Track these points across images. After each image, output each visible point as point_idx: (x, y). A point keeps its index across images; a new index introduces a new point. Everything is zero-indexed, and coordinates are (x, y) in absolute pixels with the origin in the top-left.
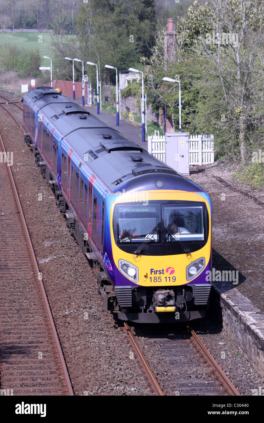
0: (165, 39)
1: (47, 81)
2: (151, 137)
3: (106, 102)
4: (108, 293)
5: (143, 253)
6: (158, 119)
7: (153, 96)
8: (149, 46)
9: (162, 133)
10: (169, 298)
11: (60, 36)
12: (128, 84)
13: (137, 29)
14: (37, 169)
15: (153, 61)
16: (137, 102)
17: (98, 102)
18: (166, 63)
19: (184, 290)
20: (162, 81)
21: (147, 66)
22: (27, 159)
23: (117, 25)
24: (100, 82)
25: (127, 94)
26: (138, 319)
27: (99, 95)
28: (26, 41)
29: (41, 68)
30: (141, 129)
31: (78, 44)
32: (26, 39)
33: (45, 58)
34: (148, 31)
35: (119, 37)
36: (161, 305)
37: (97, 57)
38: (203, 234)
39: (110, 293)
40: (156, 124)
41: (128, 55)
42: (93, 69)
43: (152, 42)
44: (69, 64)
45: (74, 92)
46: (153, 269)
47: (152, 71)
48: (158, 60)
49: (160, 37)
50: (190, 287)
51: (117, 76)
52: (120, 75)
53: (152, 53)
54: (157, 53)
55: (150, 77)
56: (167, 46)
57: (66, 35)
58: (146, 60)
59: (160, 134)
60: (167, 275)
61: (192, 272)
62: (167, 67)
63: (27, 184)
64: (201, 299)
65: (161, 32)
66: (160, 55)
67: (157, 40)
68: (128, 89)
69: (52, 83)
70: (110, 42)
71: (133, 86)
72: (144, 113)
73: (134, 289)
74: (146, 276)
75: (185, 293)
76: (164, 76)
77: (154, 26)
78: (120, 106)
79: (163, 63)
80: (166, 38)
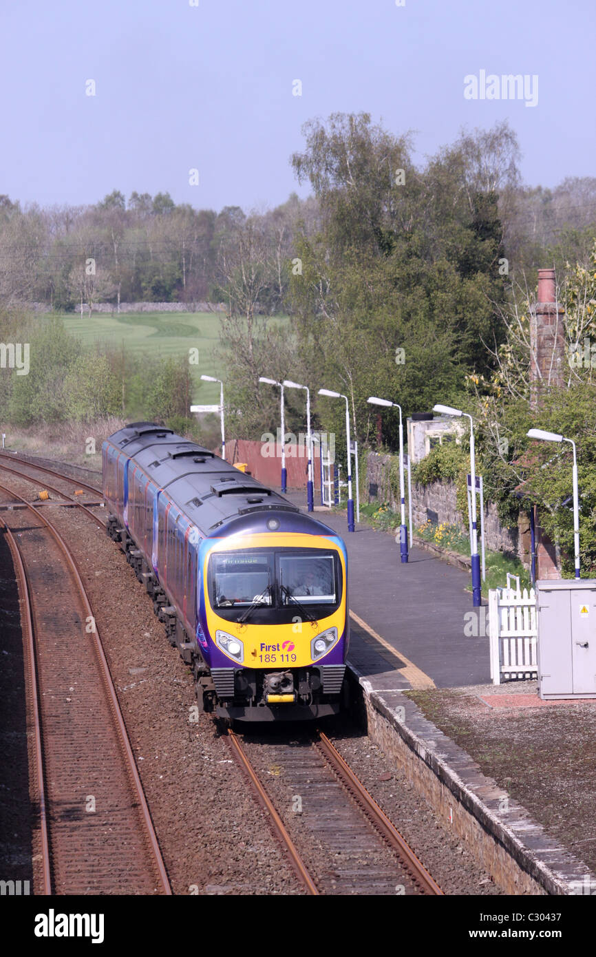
0: (531, 327)
1: (212, 442)
2: (498, 591)
3: (373, 497)
4: (205, 686)
5: (249, 620)
6: (515, 544)
7: (502, 480)
8: (487, 342)
9: (527, 581)
10: (285, 682)
11: (246, 321)
12: (432, 447)
13: (455, 300)
14: (184, 683)
15: (501, 384)
16: (458, 496)
17: (350, 498)
18: (536, 389)
19: (308, 674)
20: (526, 441)
21: (483, 398)
22: (158, 658)
23: (401, 289)
24: (356, 443)
25: (430, 475)
26: (244, 715)
27: (352, 478)
28: (153, 335)
29: (193, 409)
30: (470, 571)
31: (293, 341)
32: (153, 330)
33: (204, 381)
34: (485, 305)
35: (407, 320)
36: (274, 691)
37: (345, 377)
38: (335, 595)
39: (207, 686)
40: (510, 557)
41: (432, 368)
42: (338, 409)
43: (498, 334)
44: (270, 397)
45: (285, 472)
46: (264, 644)
47: (499, 413)
48: (513, 382)
49: (519, 319)
50: (316, 669)
51: (401, 426)
52: (411, 425)
53: (497, 364)
54: (509, 362)
55: (493, 428)
56: (539, 342)
57: (261, 316)
58: (481, 382)
59: (521, 584)
60: (284, 652)
61: (320, 649)
62: (539, 401)
63: (157, 726)
64: (332, 686)
65: (520, 305)
66: (519, 369)
67: (511, 326)
68: (433, 461)
69: (224, 447)
70: (382, 334)
71: (447, 453)
72: (477, 526)
73: (238, 672)
74: (254, 654)
75: (310, 678)
76: (532, 427)
77: (502, 289)
78: (410, 508)
79: (529, 391)
80: (534, 321)
